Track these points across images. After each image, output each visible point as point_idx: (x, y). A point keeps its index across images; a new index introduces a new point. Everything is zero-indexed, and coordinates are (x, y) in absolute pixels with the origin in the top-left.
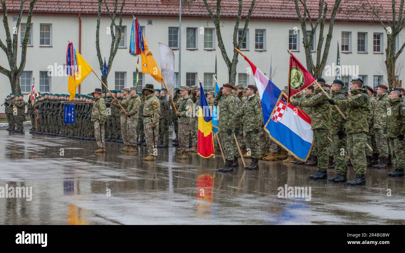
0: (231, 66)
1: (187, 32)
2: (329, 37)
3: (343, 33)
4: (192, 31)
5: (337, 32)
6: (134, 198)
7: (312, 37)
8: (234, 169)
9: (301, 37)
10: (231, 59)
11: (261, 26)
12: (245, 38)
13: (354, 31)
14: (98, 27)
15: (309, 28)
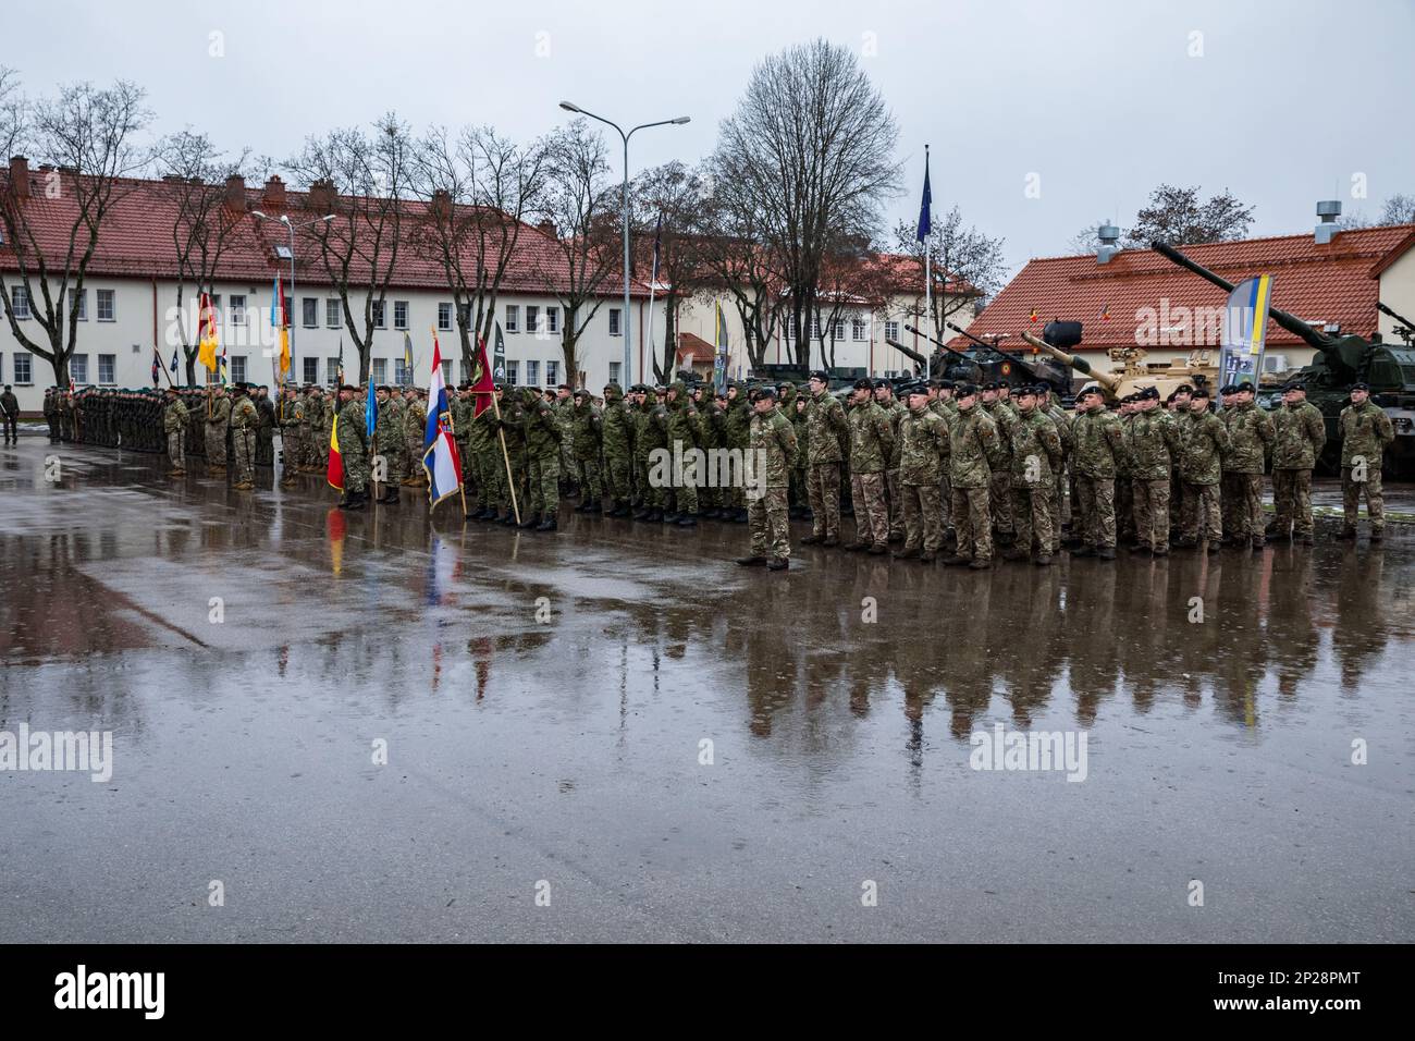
0: (364, 349)
1: (304, 303)
2: (491, 312)
3: (508, 307)
4: (310, 304)
5: (501, 307)
6: (200, 564)
7: (468, 313)
8: (366, 503)
9: (454, 312)
10: (363, 340)
11: (402, 298)
12: (382, 313)
13: (523, 306)
14: (180, 296)
15: (464, 301)
